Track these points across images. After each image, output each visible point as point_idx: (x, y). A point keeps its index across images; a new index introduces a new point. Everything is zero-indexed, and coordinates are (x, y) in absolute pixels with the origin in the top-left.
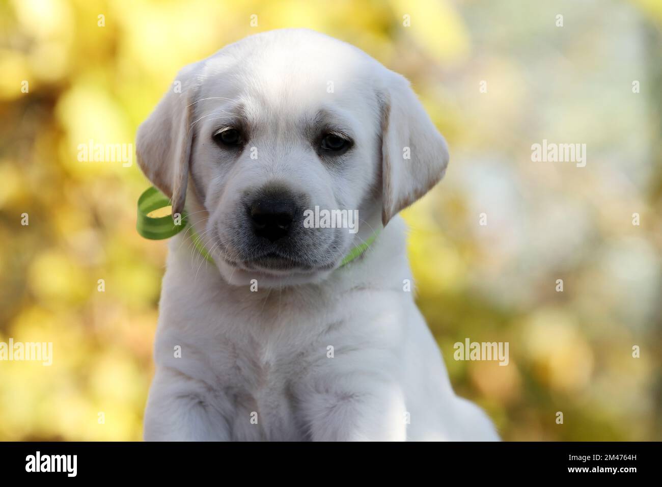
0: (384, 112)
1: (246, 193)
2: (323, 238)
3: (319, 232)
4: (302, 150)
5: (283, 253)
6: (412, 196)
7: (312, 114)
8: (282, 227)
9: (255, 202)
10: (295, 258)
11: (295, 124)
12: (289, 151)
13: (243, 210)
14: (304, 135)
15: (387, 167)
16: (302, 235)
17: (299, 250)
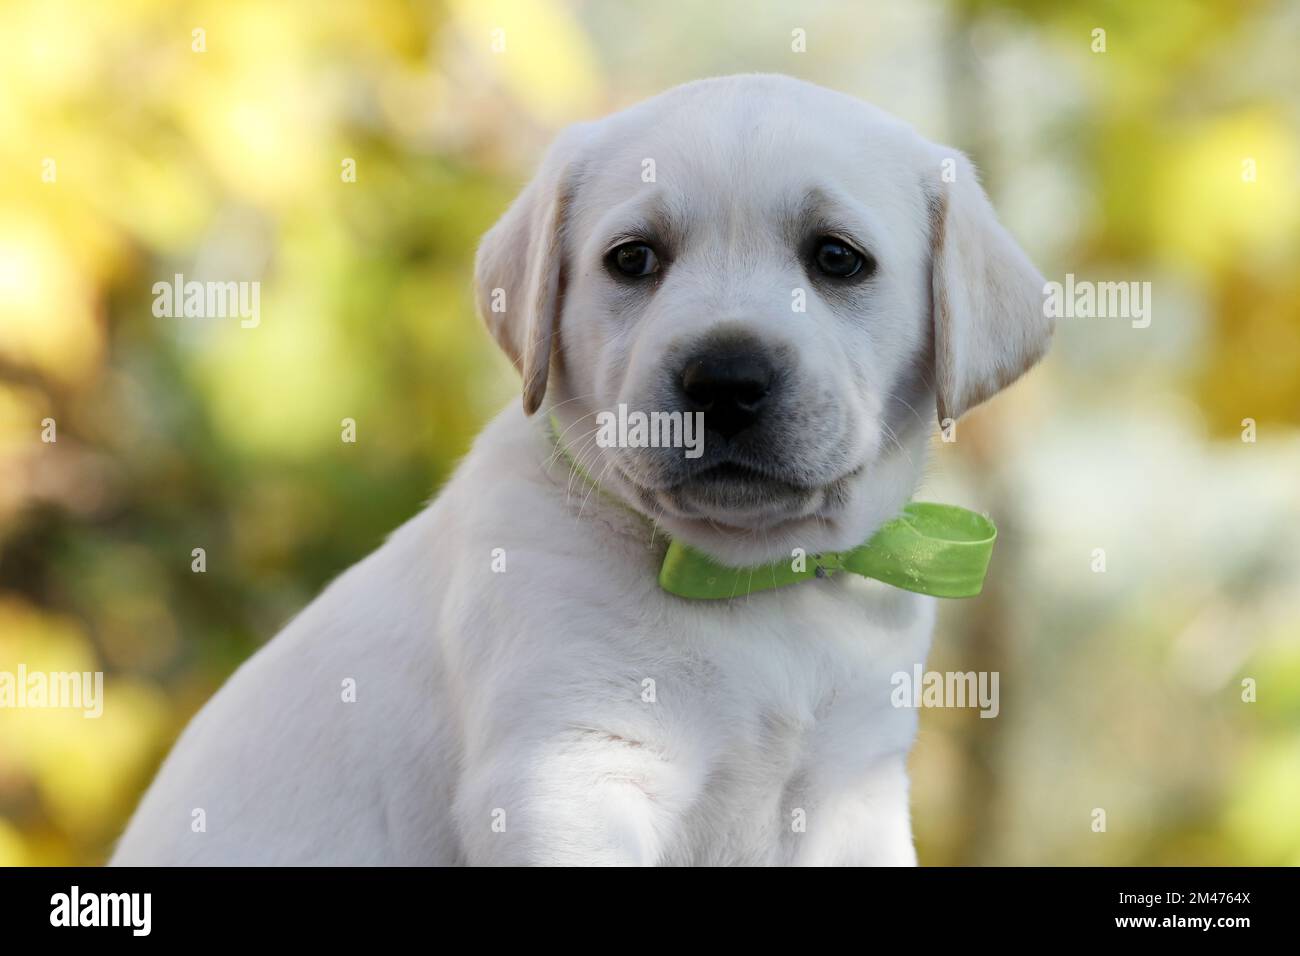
0: (937, 211)
1: (674, 349)
2: (824, 429)
3: (818, 416)
4: (777, 266)
5: (750, 460)
6: (992, 383)
7: (796, 198)
8: (746, 407)
9: (690, 361)
10: (773, 468)
11: (763, 213)
12: (751, 270)
13: (668, 382)
14: (780, 235)
15: (944, 315)
16: (786, 420)
17: (780, 451)
